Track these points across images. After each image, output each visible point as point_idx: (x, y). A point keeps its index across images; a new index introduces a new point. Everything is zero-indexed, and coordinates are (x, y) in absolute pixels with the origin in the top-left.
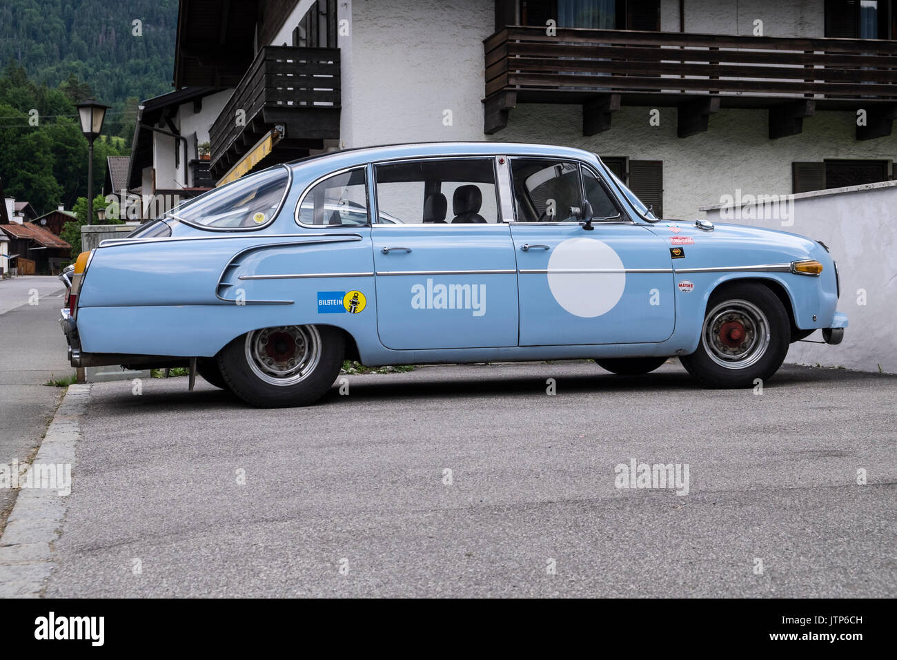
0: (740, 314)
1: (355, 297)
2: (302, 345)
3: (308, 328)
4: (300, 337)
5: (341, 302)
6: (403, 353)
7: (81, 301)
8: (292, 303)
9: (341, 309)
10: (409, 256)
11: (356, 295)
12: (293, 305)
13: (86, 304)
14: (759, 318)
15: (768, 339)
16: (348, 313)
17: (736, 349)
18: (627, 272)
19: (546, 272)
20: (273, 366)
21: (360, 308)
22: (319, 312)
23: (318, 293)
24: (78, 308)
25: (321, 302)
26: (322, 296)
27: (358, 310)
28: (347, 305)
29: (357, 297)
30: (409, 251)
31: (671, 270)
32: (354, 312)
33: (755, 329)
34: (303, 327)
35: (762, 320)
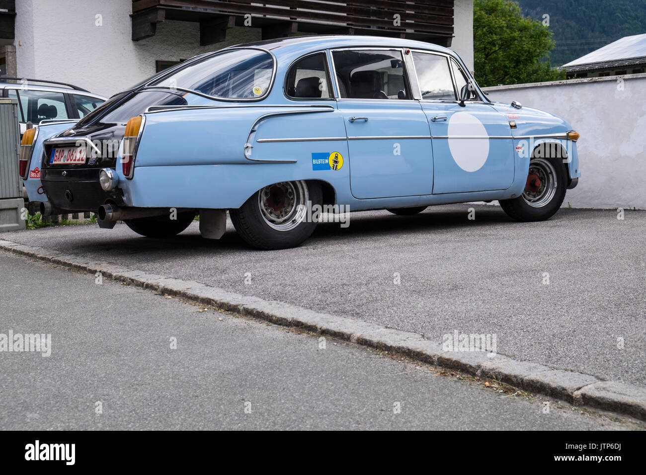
0: (537, 168)
1: (336, 157)
2: (292, 197)
3: (297, 183)
4: (290, 190)
5: (327, 161)
6: (364, 201)
7: (138, 161)
8: (295, 162)
9: (326, 167)
10: (367, 125)
11: (337, 155)
12: (296, 164)
13: (142, 164)
14: (549, 171)
15: (556, 186)
16: (332, 170)
17: (535, 193)
18: (490, 138)
19: (447, 138)
20: (273, 215)
21: (340, 165)
22: (313, 170)
23: (313, 154)
24: (134, 167)
25: (315, 162)
26: (316, 156)
27: (339, 168)
28: (331, 164)
29: (337, 157)
30: (366, 120)
31: (512, 137)
32: (336, 169)
33: (546, 178)
34: (294, 183)
35: (551, 173)
